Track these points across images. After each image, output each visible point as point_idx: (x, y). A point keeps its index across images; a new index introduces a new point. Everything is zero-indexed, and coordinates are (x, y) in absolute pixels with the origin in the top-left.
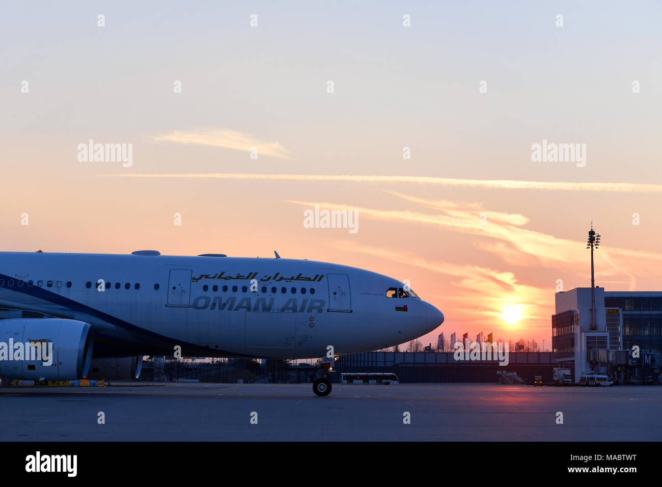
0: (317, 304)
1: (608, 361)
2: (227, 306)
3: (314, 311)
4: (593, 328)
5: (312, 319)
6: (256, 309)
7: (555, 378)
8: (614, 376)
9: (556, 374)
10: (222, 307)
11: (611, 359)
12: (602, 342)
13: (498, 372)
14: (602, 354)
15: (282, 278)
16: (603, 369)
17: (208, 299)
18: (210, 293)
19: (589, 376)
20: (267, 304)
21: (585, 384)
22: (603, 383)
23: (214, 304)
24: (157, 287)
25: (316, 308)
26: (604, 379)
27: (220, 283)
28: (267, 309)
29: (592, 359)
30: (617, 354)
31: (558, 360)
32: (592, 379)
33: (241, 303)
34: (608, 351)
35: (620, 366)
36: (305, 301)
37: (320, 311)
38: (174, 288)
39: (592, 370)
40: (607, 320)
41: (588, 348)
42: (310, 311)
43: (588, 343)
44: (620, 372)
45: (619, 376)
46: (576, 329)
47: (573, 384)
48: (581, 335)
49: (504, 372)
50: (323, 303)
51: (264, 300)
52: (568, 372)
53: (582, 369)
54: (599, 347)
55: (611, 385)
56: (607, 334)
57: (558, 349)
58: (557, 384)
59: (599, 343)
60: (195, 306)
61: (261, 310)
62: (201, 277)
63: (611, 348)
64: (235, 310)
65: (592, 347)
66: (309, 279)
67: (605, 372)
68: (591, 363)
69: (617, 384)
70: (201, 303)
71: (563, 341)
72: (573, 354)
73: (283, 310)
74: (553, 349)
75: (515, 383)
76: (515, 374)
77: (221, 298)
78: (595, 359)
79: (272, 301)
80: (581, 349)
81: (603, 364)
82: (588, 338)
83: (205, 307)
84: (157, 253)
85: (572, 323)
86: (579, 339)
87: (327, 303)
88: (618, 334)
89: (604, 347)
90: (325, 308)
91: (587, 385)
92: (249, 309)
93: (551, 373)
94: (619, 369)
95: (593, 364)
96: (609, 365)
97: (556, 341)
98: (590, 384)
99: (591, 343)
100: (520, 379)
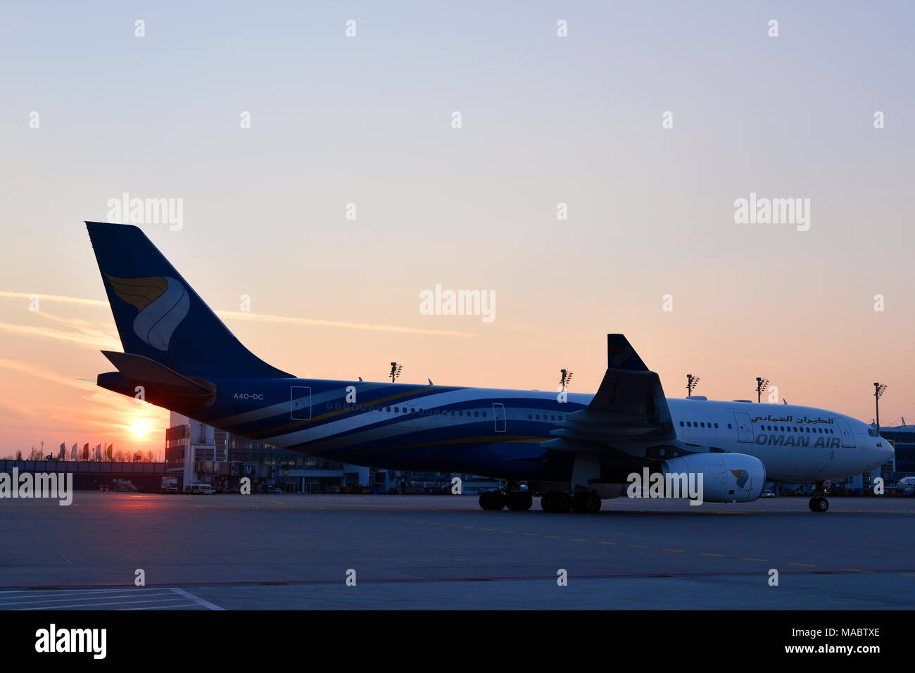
0: (836, 442)
1: (213, 471)
2: (779, 443)
3: (835, 446)
4: (203, 442)
5: (833, 453)
6: (798, 445)
7: (163, 487)
8: (218, 485)
9: (164, 482)
10: (775, 443)
11: (215, 469)
12: (209, 454)
13: (114, 481)
14: (208, 464)
15: (810, 421)
16: (208, 479)
17: (766, 436)
18: (766, 432)
19: (194, 485)
20: (806, 441)
21: (190, 492)
22: (205, 492)
23: (770, 441)
24: (730, 426)
25: (835, 444)
26: (208, 488)
27: (772, 424)
28: (805, 445)
29: (199, 469)
30: (221, 465)
31: (170, 470)
32: (197, 487)
33: (788, 440)
34: (214, 463)
35: (224, 476)
36: (829, 439)
37: (838, 447)
38: (742, 428)
39: (199, 479)
40: (215, 435)
41: (197, 459)
42: (832, 447)
43: (196, 455)
44: (224, 481)
45: (223, 485)
46: (187, 442)
47: (180, 492)
48: (191, 448)
49: (120, 480)
50: (839, 440)
51: (803, 437)
52: (175, 481)
53: (190, 479)
54: (206, 459)
55: (214, 494)
56: (215, 447)
57: (170, 459)
58: (164, 492)
59: (207, 455)
60: (758, 442)
61: (801, 446)
62: (757, 419)
63: (217, 460)
64: (785, 445)
65: (200, 459)
66: (826, 422)
67: (210, 481)
68: (198, 473)
69: (219, 492)
70: (762, 439)
71: (174, 453)
72: (182, 465)
73: (816, 446)
74: (166, 459)
75: (130, 490)
76: (130, 482)
77: (774, 436)
78: (201, 470)
79: (808, 438)
80: (190, 461)
81: (209, 474)
82: (197, 450)
83: (764, 443)
84: (704, 398)
85: (184, 437)
86: (189, 451)
87: (841, 441)
88: (225, 447)
89: (210, 459)
90: (841, 445)
91: (192, 493)
92: (793, 445)
93: (160, 481)
94: (223, 479)
95: (200, 474)
96: (214, 476)
97: (169, 453)
98: (194, 492)
99: (199, 454)
100: (134, 487)
